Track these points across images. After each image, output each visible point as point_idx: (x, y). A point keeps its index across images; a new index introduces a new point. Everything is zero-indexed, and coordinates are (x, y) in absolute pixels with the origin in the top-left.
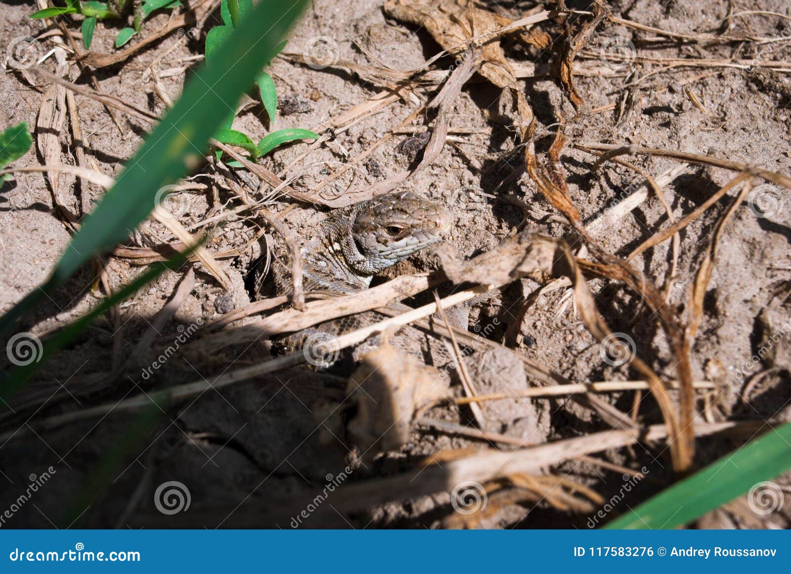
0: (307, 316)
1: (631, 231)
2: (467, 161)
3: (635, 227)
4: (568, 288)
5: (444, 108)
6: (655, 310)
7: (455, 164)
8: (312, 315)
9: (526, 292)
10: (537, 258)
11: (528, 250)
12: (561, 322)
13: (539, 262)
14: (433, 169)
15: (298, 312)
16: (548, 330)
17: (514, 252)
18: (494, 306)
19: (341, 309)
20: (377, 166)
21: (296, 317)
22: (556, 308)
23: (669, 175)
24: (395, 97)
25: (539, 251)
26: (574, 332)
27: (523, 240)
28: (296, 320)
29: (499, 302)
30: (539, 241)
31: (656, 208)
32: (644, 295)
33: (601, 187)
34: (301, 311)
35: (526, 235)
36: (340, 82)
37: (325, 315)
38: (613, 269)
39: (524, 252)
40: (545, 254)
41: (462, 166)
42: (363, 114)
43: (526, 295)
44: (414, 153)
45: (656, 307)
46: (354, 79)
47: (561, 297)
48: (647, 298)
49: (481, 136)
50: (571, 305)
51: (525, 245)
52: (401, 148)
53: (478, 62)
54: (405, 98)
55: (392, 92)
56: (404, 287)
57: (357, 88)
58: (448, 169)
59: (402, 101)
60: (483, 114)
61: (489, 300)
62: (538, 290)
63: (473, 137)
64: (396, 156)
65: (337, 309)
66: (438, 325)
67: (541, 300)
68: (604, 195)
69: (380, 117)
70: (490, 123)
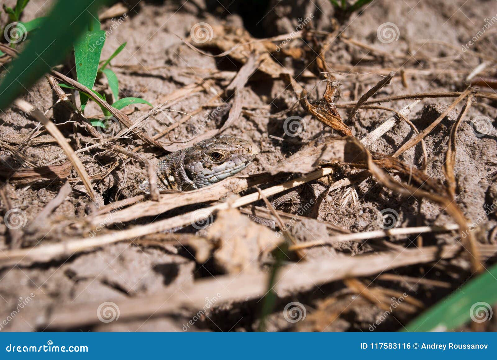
0: (162, 204)
1: (385, 149)
2: (256, 125)
3: (387, 147)
4: (348, 187)
5: (239, 89)
6: (421, 182)
7: (248, 127)
8: (166, 204)
9: (317, 193)
10: (333, 151)
11: (324, 149)
12: (346, 210)
13: (334, 153)
14: (233, 130)
15: (154, 203)
16: (336, 217)
17: (312, 153)
18: (295, 204)
19: (188, 200)
20: (194, 128)
21: (154, 205)
22: (341, 201)
23: (408, 108)
24: (200, 88)
25: (333, 147)
26: (357, 215)
27: (319, 143)
28: (153, 207)
29: (298, 201)
30: (331, 141)
31: (399, 134)
32: (411, 174)
33: (356, 129)
34: (157, 201)
35: (321, 139)
36: (159, 82)
37: (175, 204)
38: (384, 162)
39: (320, 151)
40: (338, 148)
41: (253, 128)
42: (180, 97)
43: (317, 196)
44: (220, 118)
45: (422, 179)
46: (171, 79)
47: (343, 194)
48: (414, 175)
49: (263, 111)
50: (351, 199)
51: (321, 146)
52: (209, 117)
53: (257, 63)
54: (208, 90)
55: (199, 85)
56: (231, 186)
57: (172, 85)
58: (244, 130)
59: (205, 92)
60: (261, 99)
61: (291, 200)
62: (326, 192)
63: (258, 111)
64: (206, 122)
65: (184, 200)
66: (260, 211)
67: (329, 198)
68: (360, 133)
69: (191, 101)
70: (268, 103)
